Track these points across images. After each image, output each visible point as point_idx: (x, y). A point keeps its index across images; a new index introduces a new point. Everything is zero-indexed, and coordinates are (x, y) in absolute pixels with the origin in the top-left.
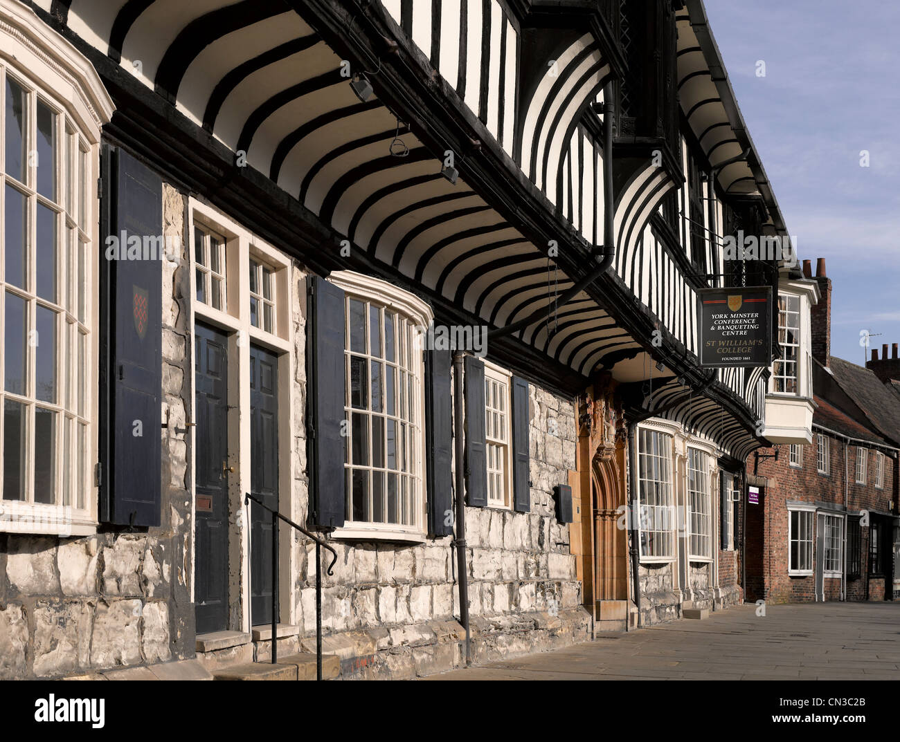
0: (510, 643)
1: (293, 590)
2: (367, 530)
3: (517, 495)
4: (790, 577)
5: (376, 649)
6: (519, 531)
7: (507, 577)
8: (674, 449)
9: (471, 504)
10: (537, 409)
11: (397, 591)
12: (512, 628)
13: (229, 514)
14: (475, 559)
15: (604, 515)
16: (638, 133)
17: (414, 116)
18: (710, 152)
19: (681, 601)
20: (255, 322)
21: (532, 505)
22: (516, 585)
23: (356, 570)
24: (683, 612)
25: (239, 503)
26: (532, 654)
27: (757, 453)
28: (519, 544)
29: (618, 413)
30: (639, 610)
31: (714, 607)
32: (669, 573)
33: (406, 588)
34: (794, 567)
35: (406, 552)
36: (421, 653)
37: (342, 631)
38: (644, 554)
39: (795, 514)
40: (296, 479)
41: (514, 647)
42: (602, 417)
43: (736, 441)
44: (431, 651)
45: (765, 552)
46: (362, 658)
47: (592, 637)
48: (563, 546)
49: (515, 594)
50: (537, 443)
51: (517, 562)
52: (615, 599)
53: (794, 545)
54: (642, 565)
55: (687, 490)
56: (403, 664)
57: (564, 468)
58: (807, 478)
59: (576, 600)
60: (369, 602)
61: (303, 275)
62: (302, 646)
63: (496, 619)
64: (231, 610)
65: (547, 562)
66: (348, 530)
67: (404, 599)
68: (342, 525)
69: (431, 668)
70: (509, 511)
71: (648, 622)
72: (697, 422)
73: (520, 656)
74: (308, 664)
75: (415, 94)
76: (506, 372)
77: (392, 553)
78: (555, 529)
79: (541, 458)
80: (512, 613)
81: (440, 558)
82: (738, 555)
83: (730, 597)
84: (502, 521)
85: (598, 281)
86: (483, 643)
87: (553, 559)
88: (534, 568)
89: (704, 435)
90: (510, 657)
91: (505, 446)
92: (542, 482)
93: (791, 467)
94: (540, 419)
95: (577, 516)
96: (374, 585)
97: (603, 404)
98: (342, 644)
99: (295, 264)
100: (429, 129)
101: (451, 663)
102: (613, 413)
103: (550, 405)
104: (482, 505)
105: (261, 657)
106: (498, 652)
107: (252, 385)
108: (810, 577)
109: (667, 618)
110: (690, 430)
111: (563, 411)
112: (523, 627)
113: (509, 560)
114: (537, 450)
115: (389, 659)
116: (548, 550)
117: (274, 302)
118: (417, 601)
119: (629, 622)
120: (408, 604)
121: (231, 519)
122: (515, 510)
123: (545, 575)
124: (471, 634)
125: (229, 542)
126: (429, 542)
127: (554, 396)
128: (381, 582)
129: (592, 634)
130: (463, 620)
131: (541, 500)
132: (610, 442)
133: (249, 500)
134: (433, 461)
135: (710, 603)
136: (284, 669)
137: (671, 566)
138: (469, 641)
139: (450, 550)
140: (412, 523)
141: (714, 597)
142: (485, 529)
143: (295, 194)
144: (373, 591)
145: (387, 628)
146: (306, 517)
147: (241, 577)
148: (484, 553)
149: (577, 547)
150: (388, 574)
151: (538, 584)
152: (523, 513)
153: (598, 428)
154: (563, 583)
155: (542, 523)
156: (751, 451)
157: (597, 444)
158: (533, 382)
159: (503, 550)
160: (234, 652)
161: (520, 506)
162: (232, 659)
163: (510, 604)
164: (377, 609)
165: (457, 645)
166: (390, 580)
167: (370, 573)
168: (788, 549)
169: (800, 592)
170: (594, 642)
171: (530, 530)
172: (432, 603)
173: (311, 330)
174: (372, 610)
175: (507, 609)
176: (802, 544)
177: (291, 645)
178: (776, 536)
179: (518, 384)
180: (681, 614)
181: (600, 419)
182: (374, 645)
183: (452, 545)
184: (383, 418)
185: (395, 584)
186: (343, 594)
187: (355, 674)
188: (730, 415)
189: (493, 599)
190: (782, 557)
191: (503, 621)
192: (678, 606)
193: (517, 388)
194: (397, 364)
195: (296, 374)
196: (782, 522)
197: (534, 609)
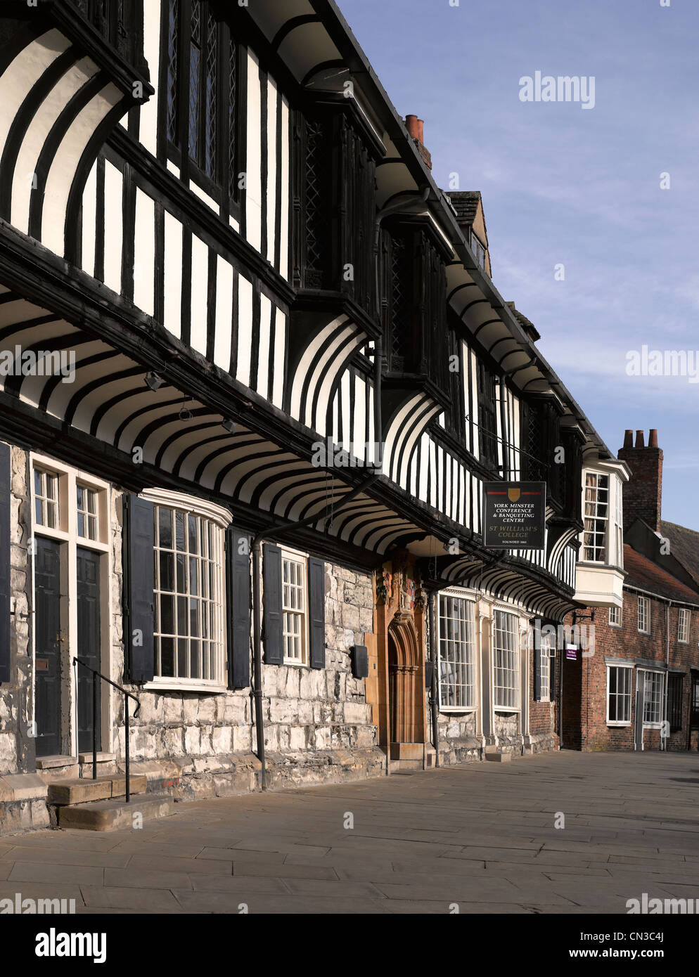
0: (304, 775)
1: (112, 727)
2: (173, 683)
3: (313, 655)
4: (608, 727)
5: (181, 774)
6: (316, 684)
7: (303, 721)
8: (478, 612)
9: (268, 661)
10: (334, 584)
11: (201, 730)
12: (306, 762)
13: (61, 672)
14: (273, 706)
15: (403, 670)
16: (406, 370)
17: (196, 393)
18: (502, 360)
19: (484, 745)
20: (81, 534)
21: (328, 662)
22: (312, 728)
23: (165, 713)
24: (486, 755)
25: (69, 664)
26: (324, 784)
27: (574, 614)
28: (316, 695)
29: (417, 583)
30: (437, 752)
31: (522, 752)
32: (473, 722)
33: (209, 729)
34: (612, 717)
35: (209, 700)
36: (221, 778)
37: (153, 759)
38: (442, 704)
39: (613, 670)
40: (114, 646)
41: (308, 778)
42: (399, 587)
43: (549, 603)
44: (230, 778)
45: (583, 704)
46: (169, 780)
47: (387, 773)
48: (359, 697)
49: (311, 735)
50: (334, 611)
51: (313, 709)
52: (413, 741)
53: (612, 699)
54: (442, 713)
55: (492, 649)
56: (205, 786)
57: (360, 631)
58: (627, 637)
59: (372, 742)
60: (176, 738)
61: (120, 494)
62: (119, 768)
63: (293, 755)
64: (63, 741)
65: (343, 709)
66: (157, 683)
67: (207, 736)
68: (152, 680)
69: (229, 790)
70: (305, 668)
71: (447, 762)
72: (503, 588)
73: (314, 785)
74: (121, 780)
75: (195, 379)
76: (304, 554)
77: (196, 701)
78: (351, 682)
79: (338, 623)
80: (308, 750)
81: (239, 705)
82: (555, 706)
83: (543, 743)
84: (298, 676)
85: (374, 486)
86: (278, 774)
87: (349, 707)
88: (330, 715)
89: (512, 599)
90: (303, 786)
91: (303, 615)
92: (339, 643)
93: (610, 627)
94: (337, 590)
95: (373, 671)
96: (181, 725)
97: (401, 576)
98: (151, 768)
99: (113, 486)
100: (209, 399)
101: (248, 788)
102: (411, 583)
103: (347, 578)
104: (279, 663)
105: (85, 775)
106: (293, 781)
107: (78, 578)
108: (629, 727)
109: (468, 760)
110: (496, 595)
111: (360, 583)
112: (317, 762)
113: (305, 709)
114: (334, 617)
115: (193, 782)
116: (344, 699)
117: (97, 515)
118: (219, 739)
119: (426, 762)
120: (211, 741)
121: (62, 675)
122: (311, 667)
123: (341, 720)
124: (267, 766)
125: (61, 692)
126: (230, 692)
127: (351, 572)
128: (186, 723)
129: (387, 771)
130: (260, 755)
131: (336, 657)
132: (409, 609)
133: (77, 662)
134: (232, 629)
135: (517, 748)
136: (101, 783)
137: (475, 714)
138: (264, 771)
139: (249, 699)
140: (213, 677)
141: (523, 743)
142: (282, 683)
143: (111, 441)
144: (180, 730)
145: (192, 759)
146: (122, 674)
147: (70, 717)
148: (280, 701)
149: (374, 697)
150: (193, 716)
151: (334, 727)
152: (319, 669)
153: (396, 597)
154: (358, 727)
155: (337, 677)
156: (568, 611)
157: (394, 610)
158: (329, 560)
159: (299, 699)
160: (64, 770)
161: (316, 662)
162: (63, 775)
163: (306, 743)
164: (184, 744)
165: (253, 774)
166: (194, 721)
167: (177, 716)
168: (606, 701)
169: (617, 740)
170: (388, 777)
171: (326, 683)
172: (232, 740)
173: (126, 535)
174: (179, 744)
175: (303, 747)
176: (620, 697)
177: (110, 768)
178: (594, 690)
179: (314, 564)
180: (483, 757)
181: (397, 589)
182: (179, 770)
183: (251, 695)
184: (187, 598)
185: (199, 725)
186: (154, 732)
187: (163, 791)
188: (534, 583)
189: (289, 739)
190: (600, 709)
191: (299, 757)
192: (481, 750)
193: (313, 567)
194: (199, 555)
195: (114, 568)
196: (600, 677)
197: (329, 748)
